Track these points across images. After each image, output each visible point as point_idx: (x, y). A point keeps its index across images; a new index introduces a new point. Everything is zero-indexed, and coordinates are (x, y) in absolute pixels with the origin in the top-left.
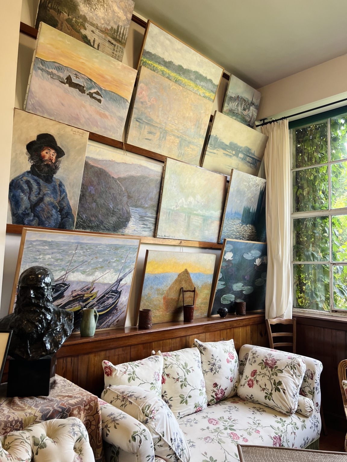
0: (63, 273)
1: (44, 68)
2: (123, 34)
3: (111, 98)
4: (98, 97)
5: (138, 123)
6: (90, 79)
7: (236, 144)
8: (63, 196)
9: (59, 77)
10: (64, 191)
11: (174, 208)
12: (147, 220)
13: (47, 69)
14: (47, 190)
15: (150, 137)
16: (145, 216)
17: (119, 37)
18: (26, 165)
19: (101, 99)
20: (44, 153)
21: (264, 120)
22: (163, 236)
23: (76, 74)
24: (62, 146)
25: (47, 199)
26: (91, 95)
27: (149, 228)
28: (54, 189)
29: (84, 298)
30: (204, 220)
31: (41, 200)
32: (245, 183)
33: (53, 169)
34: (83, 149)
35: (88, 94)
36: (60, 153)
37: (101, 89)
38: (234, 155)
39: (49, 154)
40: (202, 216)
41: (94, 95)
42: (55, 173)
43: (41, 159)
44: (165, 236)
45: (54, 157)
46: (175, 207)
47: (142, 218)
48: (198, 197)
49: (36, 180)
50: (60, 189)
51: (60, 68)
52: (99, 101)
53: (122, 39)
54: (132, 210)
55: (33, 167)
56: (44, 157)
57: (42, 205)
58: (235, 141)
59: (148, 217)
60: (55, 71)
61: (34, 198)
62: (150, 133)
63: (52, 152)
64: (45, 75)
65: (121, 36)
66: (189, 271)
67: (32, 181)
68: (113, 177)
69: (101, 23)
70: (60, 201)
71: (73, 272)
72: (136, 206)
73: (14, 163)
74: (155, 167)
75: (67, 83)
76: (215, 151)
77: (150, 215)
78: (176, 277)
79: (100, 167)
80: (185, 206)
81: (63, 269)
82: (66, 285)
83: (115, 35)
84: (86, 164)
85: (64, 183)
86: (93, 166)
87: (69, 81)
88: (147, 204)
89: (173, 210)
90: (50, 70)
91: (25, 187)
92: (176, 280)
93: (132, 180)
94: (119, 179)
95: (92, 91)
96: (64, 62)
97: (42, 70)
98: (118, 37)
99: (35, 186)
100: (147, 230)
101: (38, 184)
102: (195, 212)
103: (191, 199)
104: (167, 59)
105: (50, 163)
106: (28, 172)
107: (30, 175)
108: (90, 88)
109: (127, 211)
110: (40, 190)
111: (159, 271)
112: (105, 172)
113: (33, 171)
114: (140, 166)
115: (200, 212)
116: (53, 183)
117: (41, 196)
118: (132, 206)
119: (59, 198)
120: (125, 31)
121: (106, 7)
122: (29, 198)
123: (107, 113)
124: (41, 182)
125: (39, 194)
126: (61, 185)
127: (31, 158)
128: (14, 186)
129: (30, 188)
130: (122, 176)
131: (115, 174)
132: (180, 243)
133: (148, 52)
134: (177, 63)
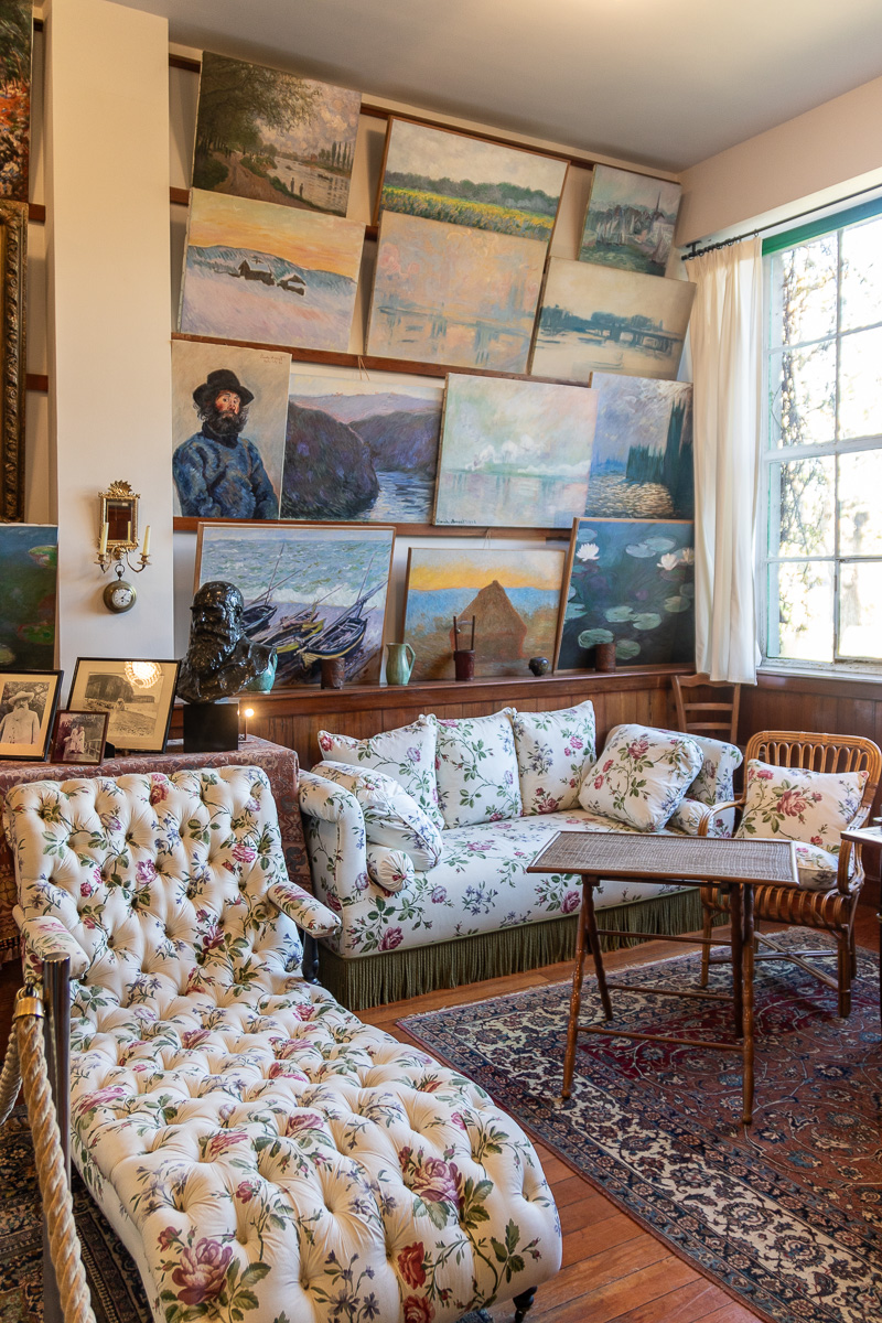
0: (264, 589)
1: (203, 259)
3: (321, 282)
4: (299, 286)
6: (281, 260)
8: (255, 466)
9: (228, 268)
10: (257, 457)
11: (470, 468)
12: (413, 493)
13: (208, 260)
14: (230, 458)
16: (409, 486)
18: (196, 425)
19: (304, 287)
20: (220, 401)
21: (693, 244)
22: (450, 521)
23: (255, 257)
24: (249, 385)
25: (231, 473)
26: (284, 285)
27: (418, 507)
28: (242, 456)
29: (303, 630)
30: (544, 485)
31: (222, 476)
33: (236, 424)
34: (282, 384)
35: (278, 285)
36: (246, 397)
37: (301, 271)
38: (606, 339)
39: (228, 401)
40: (539, 476)
41: (290, 284)
42: (240, 430)
43: (217, 411)
44: (453, 521)
45: (237, 405)
46: (472, 464)
47: (401, 490)
48: (528, 441)
50: (251, 457)
51: (228, 253)
52: (301, 292)
54: (381, 477)
55: (205, 425)
56: (221, 407)
57: (224, 483)
59: (414, 487)
60: (220, 261)
61: (211, 474)
63: (233, 396)
66: (502, 583)
67: (206, 449)
68: (341, 424)
70: (251, 475)
71: (280, 589)
72: (389, 469)
73: (178, 424)
74: (424, 393)
75: (242, 274)
77: (419, 483)
78: (474, 596)
79: (315, 408)
80: (496, 462)
81: (264, 584)
82: (270, 608)
84: (292, 408)
85: (256, 444)
86: (303, 410)
87: (245, 271)
88: (411, 463)
89: (469, 471)
91: (197, 458)
92: (476, 600)
93: (379, 424)
94: (355, 425)
95: (286, 277)
96: (233, 242)
97: (200, 263)
99: (211, 456)
100: (413, 510)
101: (216, 451)
102: (520, 471)
103: (510, 446)
104: (435, 176)
105: (231, 415)
106: (199, 435)
107: (202, 438)
108: (282, 274)
109: (371, 480)
110: (219, 460)
111: (435, 584)
112: (326, 416)
113: (206, 433)
115: (532, 469)
116: (238, 447)
117: (221, 469)
118: (380, 470)
119: (249, 469)
122: (204, 475)
124: (220, 447)
125: (218, 466)
126: (251, 448)
127: (202, 412)
128: (180, 458)
129: (204, 459)
130: (358, 418)
131: (344, 416)
132: (483, 532)
133: (395, 174)
134: (457, 178)
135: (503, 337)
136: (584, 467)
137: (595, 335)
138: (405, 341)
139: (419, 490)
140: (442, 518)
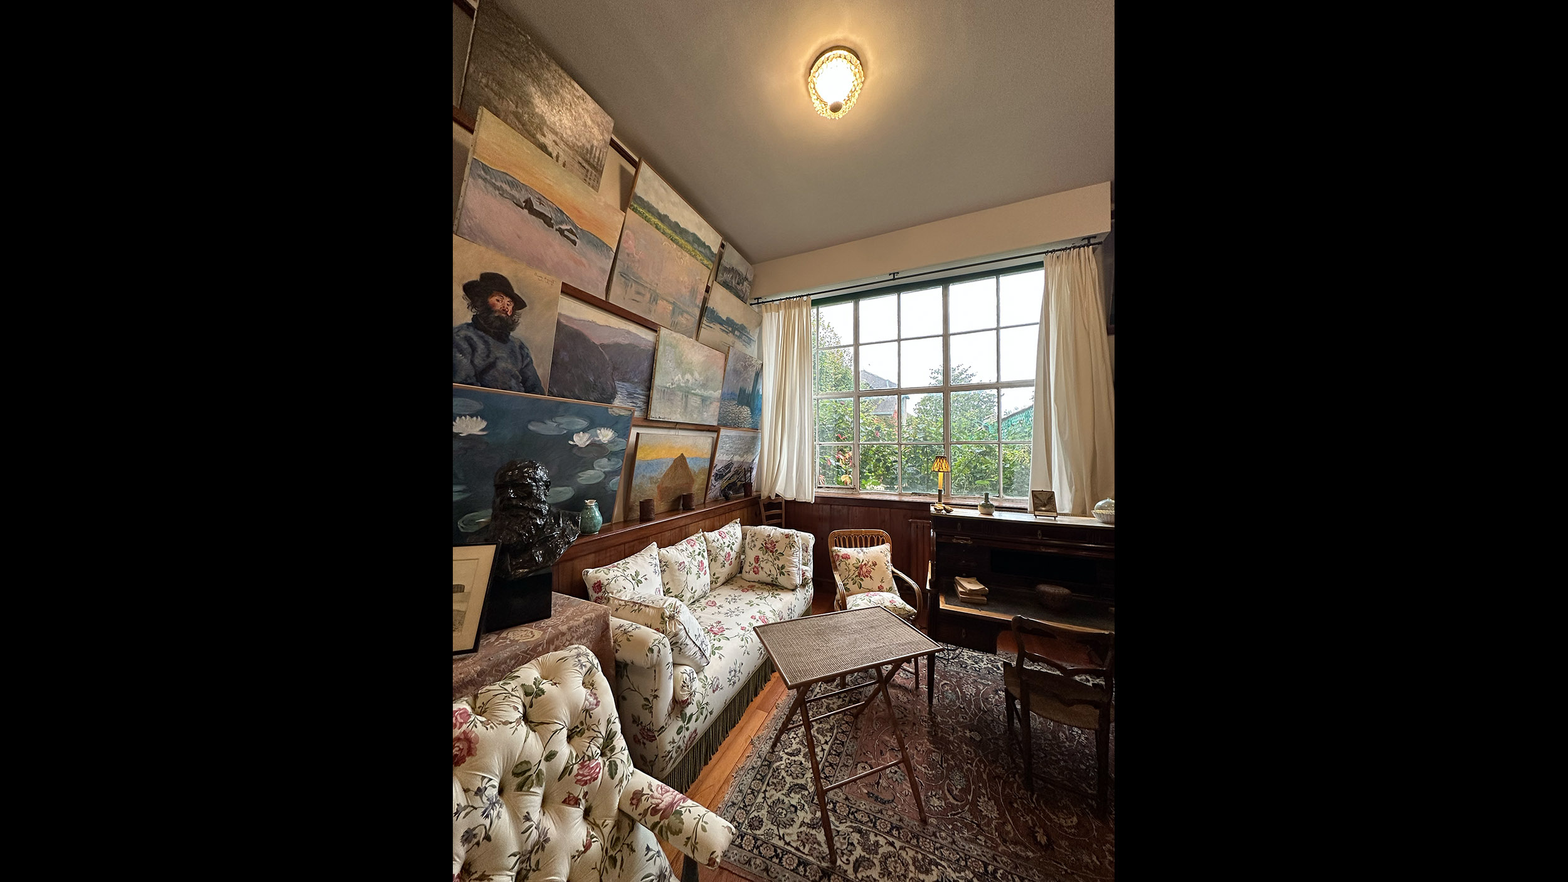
1: (488, 177)
2: (599, 158)
3: (590, 242)
4: (573, 237)
5: (623, 279)
6: (561, 211)
7: (733, 320)
8: (525, 363)
9: (512, 198)
10: (528, 355)
11: (669, 386)
12: (638, 398)
13: (494, 181)
14: (500, 352)
15: (638, 298)
16: (634, 393)
17: (594, 161)
19: (577, 240)
20: (493, 300)
21: (758, 299)
22: (658, 417)
23: (539, 199)
25: (501, 365)
26: (561, 232)
27: (639, 407)
28: (512, 352)
30: (703, 400)
32: (742, 363)
33: (508, 324)
34: (553, 303)
35: (557, 230)
36: (519, 304)
37: (576, 227)
38: (730, 332)
39: (500, 303)
40: (701, 396)
41: (566, 233)
42: (512, 329)
43: (489, 309)
44: (659, 418)
45: (510, 308)
46: (670, 384)
47: (630, 395)
48: (696, 375)
49: (481, 337)
50: (521, 352)
51: (514, 184)
52: (574, 243)
53: (597, 164)
55: (474, 318)
56: (494, 305)
57: (493, 371)
58: (732, 317)
59: (637, 394)
60: (506, 187)
61: (480, 361)
62: (638, 293)
63: (507, 300)
64: (491, 189)
65: (596, 160)
66: (686, 455)
67: (475, 339)
68: (594, 343)
69: (567, 134)
70: (522, 369)
72: (623, 380)
74: (647, 336)
75: (526, 207)
76: (711, 325)
77: (641, 392)
78: (670, 463)
79: (575, 327)
80: (682, 385)
83: (588, 157)
84: (559, 322)
86: (566, 326)
87: (528, 206)
88: (637, 378)
89: (667, 388)
90: (498, 184)
91: (465, 345)
92: (671, 467)
93: (617, 348)
94: (602, 345)
95: (564, 227)
96: (521, 177)
97: (485, 180)
98: (592, 160)
99: (481, 346)
101: (486, 342)
102: (693, 391)
103: (688, 376)
104: (662, 211)
105: (504, 315)
106: (468, 325)
107: (471, 329)
108: (561, 223)
109: (612, 385)
110: (489, 352)
111: (652, 456)
112: (583, 334)
113: (477, 324)
114: (629, 332)
115: (698, 391)
116: (509, 344)
117: (491, 360)
118: (619, 380)
119: (520, 364)
120: (601, 155)
121: (574, 113)
122: (472, 362)
123: (584, 260)
124: (491, 340)
125: (488, 356)
126: (522, 347)
127: (473, 305)
129: (474, 347)
130: (606, 342)
131: (596, 339)
132: (675, 426)
133: (639, 197)
134: (673, 218)
135: (685, 315)
136: (718, 394)
137: (726, 329)
138: (633, 300)
139: (640, 396)
140: (654, 415)
